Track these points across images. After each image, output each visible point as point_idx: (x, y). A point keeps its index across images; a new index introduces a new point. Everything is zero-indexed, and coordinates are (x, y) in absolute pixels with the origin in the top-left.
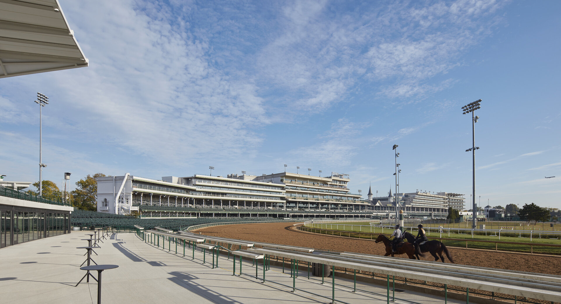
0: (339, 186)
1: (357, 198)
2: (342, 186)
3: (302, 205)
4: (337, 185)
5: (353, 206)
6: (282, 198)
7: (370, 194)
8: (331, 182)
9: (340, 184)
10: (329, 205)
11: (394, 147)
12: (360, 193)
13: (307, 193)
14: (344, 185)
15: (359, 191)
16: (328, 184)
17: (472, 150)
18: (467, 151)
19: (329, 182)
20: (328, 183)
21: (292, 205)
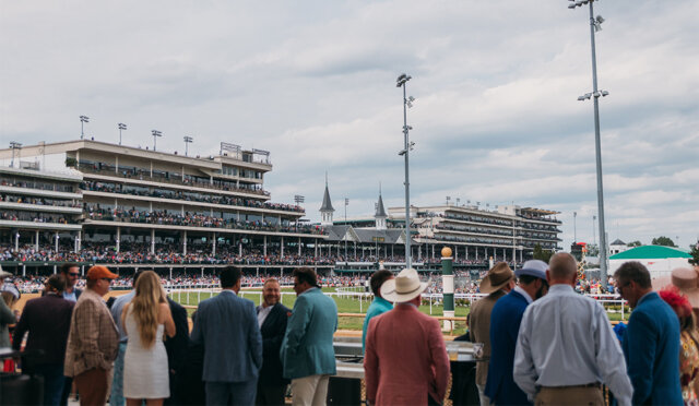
0: (241, 182)
1: (293, 218)
2: (248, 183)
3: (130, 238)
4: (235, 181)
5: (280, 242)
6: (70, 218)
7: (327, 207)
8: (218, 171)
9: (243, 179)
10: (212, 238)
11: (402, 80)
12: (301, 205)
13: (148, 202)
14: (254, 180)
15: (299, 199)
16: (209, 178)
17: (592, 97)
18: (581, 99)
19: (213, 170)
20: (210, 174)
21: (97, 238)
